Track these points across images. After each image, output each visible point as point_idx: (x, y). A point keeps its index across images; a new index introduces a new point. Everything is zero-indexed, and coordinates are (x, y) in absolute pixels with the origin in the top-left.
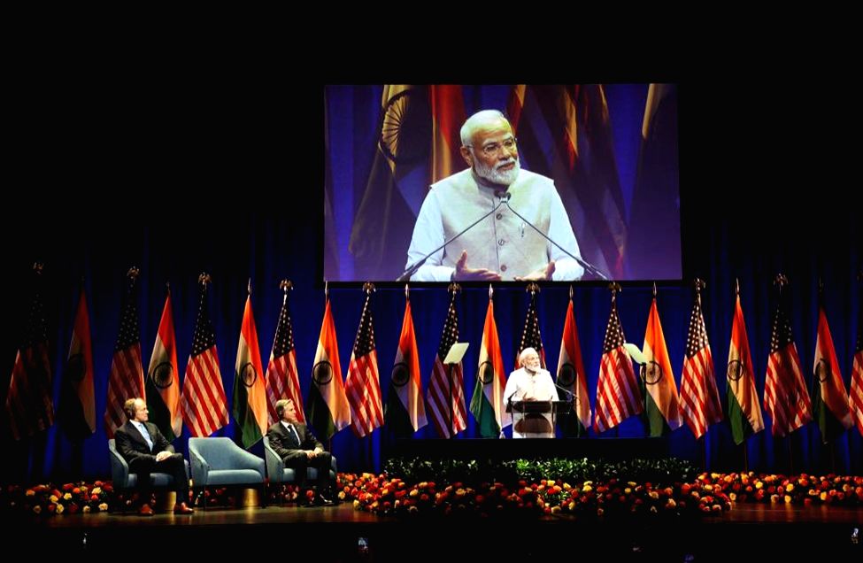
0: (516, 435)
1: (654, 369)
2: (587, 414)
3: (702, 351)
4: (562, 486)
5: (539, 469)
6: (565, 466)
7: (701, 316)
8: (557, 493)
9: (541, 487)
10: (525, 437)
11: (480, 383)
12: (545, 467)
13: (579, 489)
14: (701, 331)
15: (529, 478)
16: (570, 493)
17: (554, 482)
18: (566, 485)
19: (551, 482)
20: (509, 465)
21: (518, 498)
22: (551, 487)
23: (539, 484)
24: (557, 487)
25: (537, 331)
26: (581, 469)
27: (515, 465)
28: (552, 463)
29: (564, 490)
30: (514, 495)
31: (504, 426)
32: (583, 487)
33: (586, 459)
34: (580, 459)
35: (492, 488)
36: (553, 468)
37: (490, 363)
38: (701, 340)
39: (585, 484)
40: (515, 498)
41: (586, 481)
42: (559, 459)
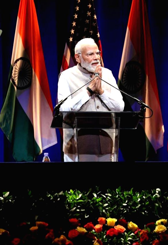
0: (67, 159)
2: (158, 130)
4: (126, 226)
5: (95, 203)
6: (130, 199)
8: (120, 234)
9: (98, 226)
10: (76, 160)
11: (12, 88)
12: (104, 201)
13: (149, 229)
15: (82, 214)
16: (137, 234)
17: (115, 220)
18: (131, 224)
19: (111, 221)
20: (56, 198)
21: (68, 242)
22: (111, 227)
23: (97, 223)
24: (120, 227)
25: (92, 15)
26: (152, 202)
27: (64, 198)
28: (114, 194)
29: (129, 230)
30: (62, 237)
31: (46, 147)
32: (154, 227)
33: (158, 190)
34: (150, 189)
35: (32, 228)
36: (114, 202)
37: (26, 59)
39: (157, 222)
40: (63, 241)
41: (159, 219)
42: (122, 191)
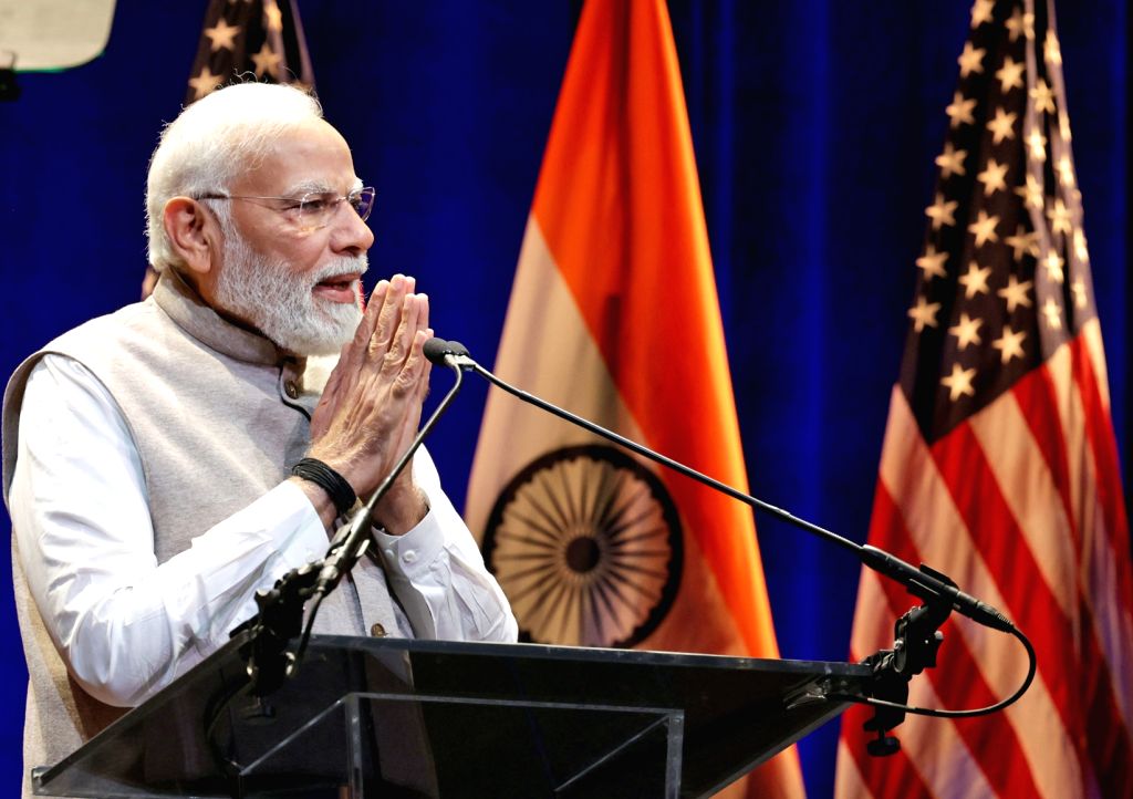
1: (609, 521)
3: (1060, 364)
7: (1053, 53)
14: (1052, 189)
38: (1052, 266)
